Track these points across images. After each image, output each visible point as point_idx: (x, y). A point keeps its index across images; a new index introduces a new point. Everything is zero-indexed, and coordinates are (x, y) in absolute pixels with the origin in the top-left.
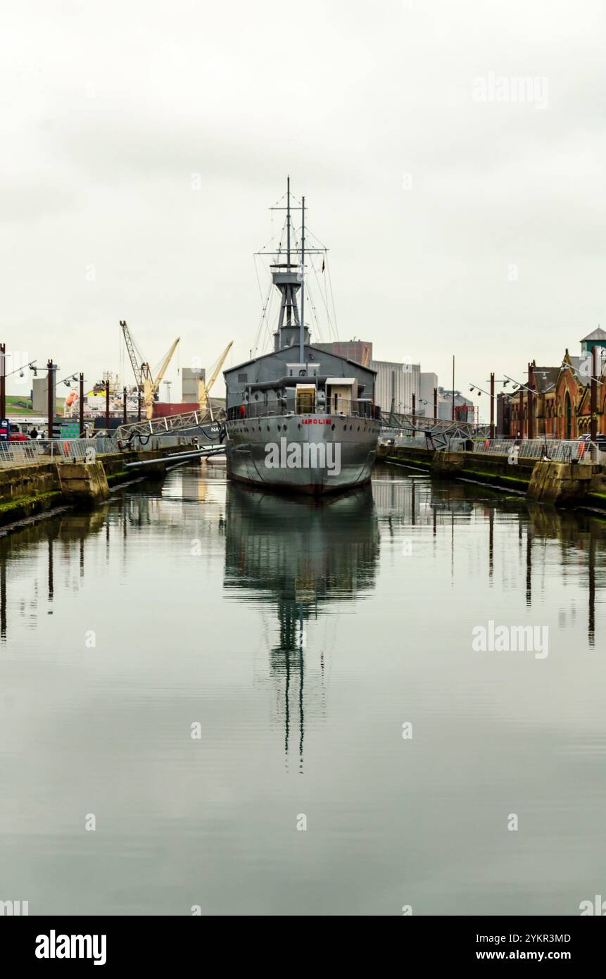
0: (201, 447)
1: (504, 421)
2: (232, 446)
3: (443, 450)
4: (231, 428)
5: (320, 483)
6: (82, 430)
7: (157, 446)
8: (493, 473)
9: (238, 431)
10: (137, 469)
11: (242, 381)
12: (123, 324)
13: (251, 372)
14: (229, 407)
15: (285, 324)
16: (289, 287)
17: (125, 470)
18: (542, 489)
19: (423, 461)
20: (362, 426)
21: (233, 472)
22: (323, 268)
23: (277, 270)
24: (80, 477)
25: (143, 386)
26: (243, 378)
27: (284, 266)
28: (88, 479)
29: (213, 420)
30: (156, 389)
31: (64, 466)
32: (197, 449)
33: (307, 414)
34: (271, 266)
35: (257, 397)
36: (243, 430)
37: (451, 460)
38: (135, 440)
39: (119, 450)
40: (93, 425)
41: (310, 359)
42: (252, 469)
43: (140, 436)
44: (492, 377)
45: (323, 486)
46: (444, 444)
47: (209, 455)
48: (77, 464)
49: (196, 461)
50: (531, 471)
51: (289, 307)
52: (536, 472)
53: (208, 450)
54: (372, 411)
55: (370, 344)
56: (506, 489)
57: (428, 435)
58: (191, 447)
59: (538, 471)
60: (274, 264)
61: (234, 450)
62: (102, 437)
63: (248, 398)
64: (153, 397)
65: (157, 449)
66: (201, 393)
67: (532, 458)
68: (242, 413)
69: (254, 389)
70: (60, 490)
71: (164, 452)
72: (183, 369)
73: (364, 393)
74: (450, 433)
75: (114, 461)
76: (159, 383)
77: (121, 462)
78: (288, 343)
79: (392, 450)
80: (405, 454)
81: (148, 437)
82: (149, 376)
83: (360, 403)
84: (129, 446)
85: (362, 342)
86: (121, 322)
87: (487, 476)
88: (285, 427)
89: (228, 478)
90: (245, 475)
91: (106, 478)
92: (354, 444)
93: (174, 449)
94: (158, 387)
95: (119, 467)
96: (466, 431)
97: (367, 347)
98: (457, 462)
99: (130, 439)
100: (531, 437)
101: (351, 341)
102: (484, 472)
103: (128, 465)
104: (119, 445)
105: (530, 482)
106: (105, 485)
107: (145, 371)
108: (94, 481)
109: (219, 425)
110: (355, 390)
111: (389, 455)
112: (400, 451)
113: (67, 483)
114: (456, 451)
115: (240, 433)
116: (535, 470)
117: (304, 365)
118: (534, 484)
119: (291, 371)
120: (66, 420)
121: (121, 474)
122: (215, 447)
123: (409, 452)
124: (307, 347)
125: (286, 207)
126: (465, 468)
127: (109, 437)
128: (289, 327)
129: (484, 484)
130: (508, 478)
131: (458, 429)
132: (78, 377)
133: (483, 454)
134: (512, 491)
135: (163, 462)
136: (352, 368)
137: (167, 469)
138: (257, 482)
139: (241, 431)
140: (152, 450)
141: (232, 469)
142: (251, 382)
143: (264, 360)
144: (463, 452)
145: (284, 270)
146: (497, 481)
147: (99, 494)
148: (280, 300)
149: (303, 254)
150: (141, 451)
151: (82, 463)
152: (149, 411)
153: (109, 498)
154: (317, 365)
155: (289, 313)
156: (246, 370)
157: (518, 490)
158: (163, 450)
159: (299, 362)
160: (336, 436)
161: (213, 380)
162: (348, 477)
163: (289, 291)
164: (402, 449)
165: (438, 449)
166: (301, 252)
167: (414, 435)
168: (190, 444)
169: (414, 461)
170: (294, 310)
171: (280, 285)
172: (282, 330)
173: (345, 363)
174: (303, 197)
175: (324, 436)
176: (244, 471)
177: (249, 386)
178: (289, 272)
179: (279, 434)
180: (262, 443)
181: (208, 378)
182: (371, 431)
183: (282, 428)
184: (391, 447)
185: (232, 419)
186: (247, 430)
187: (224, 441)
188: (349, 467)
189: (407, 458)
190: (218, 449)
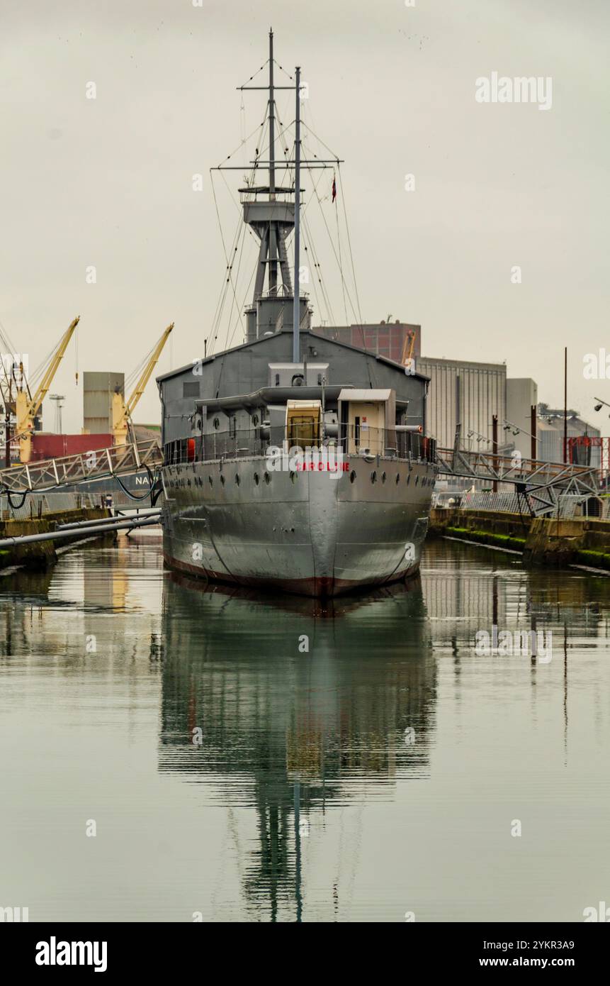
0: (117, 512)
2: (174, 509)
3: (548, 515)
4: (170, 478)
5: (330, 575)
7: (40, 510)
9: (183, 485)
11: (191, 395)
13: (206, 378)
14: (168, 441)
15: (266, 293)
16: (272, 228)
19: (512, 536)
20: (404, 474)
21: (175, 557)
22: (334, 194)
23: (252, 197)
25: (14, 404)
26: (192, 390)
27: (265, 190)
29: (139, 465)
30: (36, 409)
32: (111, 516)
34: (241, 191)
35: (216, 423)
36: (193, 482)
37: (562, 533)
41: (311, 355)
42: (209, 551)
43: (9, 493)
45: (334, 581)
46: (550, 506)
47: (131, 527)
49: (108, 538)
51: (273, 263)
53: (131, 518)
54: (422, 447)
55: (418, 328)
57: (521, 488)
58: (99, 511)
60: (245, 186)
61: (178, 517)
63: (200, 425)
64: (31, 423)
65: (40, 516)
66: (117, 418)
68: (191, 453)
69: (212, 410)
71: (51, 522)
72: (86, 374)
73: (406, 416)
74: (560, 486)
76: (41, 399)
78: (271, 327)
79: (456, 516)
80: (479, 523)
81: (24, 494)
82: (25, 386)
83: (399, 432)
85: (403, 325)
88: (267, 477)
89: (166, 566)
90: (196, 563)
92: (388, 508)
93: (70, 516)
94: (41, 407)
96: (589, 482)
97: (413, 333)
98: (572, 536)
101: (383, 323)
109: (150, 472)
110: (391, 409)
111: (451, 524)
112: (472, 517)
114: (570, 517)
115: (186, 486)
117: (301, 367)
119: (278, 377)
122: (142, 512)
123: (487, 521)
124: (305, 333)
125: (268, 85)
126: (586, 548)
128: (273, 299)
131: (574, 479)
135: (50, 539)
136: (386, 370)
139: (189, 483)
140: (32, 518)
141: (173, 550)
142: (207, 398)
143: (230, 358)
144: (582, 519)
145: (264, 198)
149: (298, 169)
150: (10, 520)
152: (24, 449)
154: (324, 366)
155: (273, 275)
158: (51, 517)
159: (291, 361)
160: (357, 491)
161: (139, 394)
162: (379, 565)
163: (273, 235)
164: (476, 513)
165: (539, 514)
166: (294, 165)
167: (495, 489)
168: (98, 507)
169: (496, 536)
170: (282, 269)
171: (256, 225)
172: (261, 305)
173: (373, 363)
174: (298, 69)
175: (337, 492)
176: (196, 553)
177: (203, 404)
178: (273, 201)
179: (257, 490)
180: (226, 505)
181: (129, 390)
182: (419, 483)
183: (262, 478)
184: (456, 511)
185: (172, 463)
186: (199, 482)
187: (159, 502)
188: (381, 548)
189: (483, 530)
190: (148, 516)
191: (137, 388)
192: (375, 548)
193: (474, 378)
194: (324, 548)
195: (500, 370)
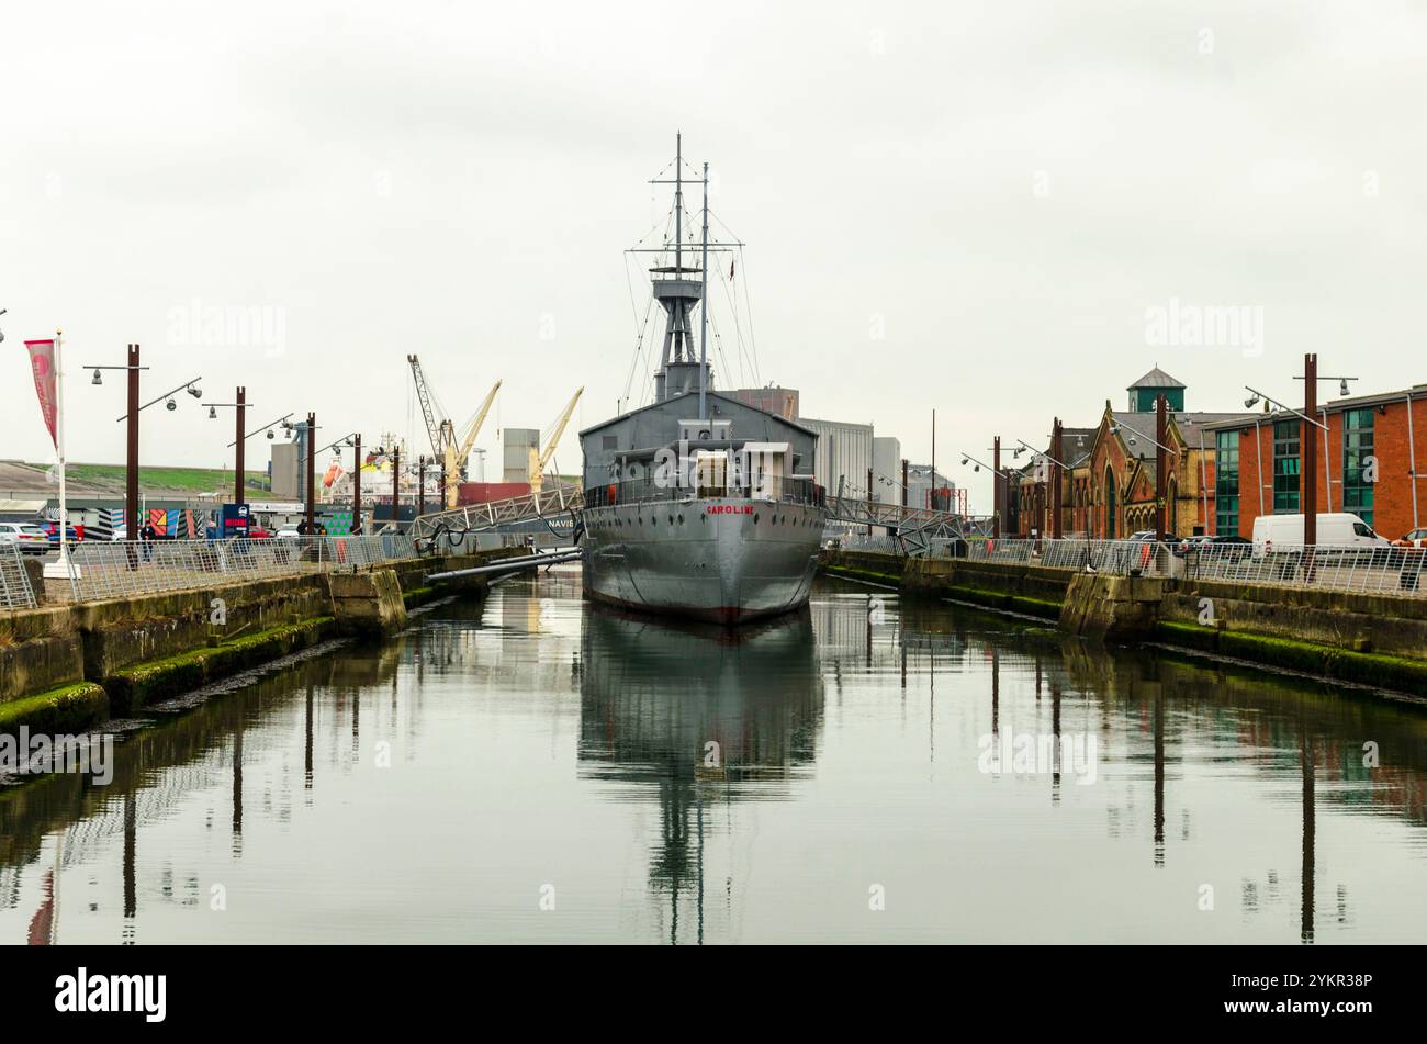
0: (538, 551)
1: (1009, 512)
2: (595, 547)
3: (920, 555)
4: (592, 520)
5: (736, 605)
6: (357, 521)
7: (475, 547)
8: (1002, 592)
9: (604, 525)
10: (443, 584)
11: (609, 448)
12: (413, 361)
13: (623, 433)
14: (588, 488)
15: (672, 359)
16: (678, 303)
17: (427, 585)
18: (1084, 616)
19: (887, 574)
20: (800, 516)
21: (595, 589)
22: (732, 274)
23: (660, 276)
24: (363, 594)
25: (443, 456)
26: (610, 443)
27: (672, 270)
28: (376, 597)
29: (563, 508)
30: (463, 459)
31: (338, 577)
32: (532, 553)
33: (716, 499)
34: (651, 270)
35: (633, 472)
36: (613, 523)
37: (934, 571)
38: (442, 538)
39: (416, 554)
40: (371, 515)
41: (715, 413)
42: (627, 583)
43: (450, 532)
44: (997, 443)
45: (739, 610)
46: (921, 547)
47: (550, 563)
48: (358, 574)
49: (530, 572)
50: (1064, 588)
51: (679, 334)
52: (1074, 590)
53: (551, 556)
54: (815, 495)
55: (796, 393)
56: (1024, 616)
57: (892, 531)
58: (523, 550)
59: (1076, 587)
60: (654, 266)
61: (598, 554)
62: (391, 533)
63: (619, 473)
64: (458, 473)
65: (474, 553)
66: (533, 467)
67: (1064, 569)
68: (612, 497)
69: (631, 459)
70: (332, 614)
71: (483, 558)
72: (505, 430)
73: (800, 467)
74: (930, 530)
75: (410, 572)
76: (467, 452)
77: (421, 573)
78: (679, 388)
79: (836, 556)
80: (857, 562)
81: (463, 533)
82: (453, 441)
83: (795, 480)
84: (430, 547)
85: (783, 390)
86: (409, 357)
87: (992, 596)
88: (681, 519)
89: (585, 596)
90: (614, 593)
91: (402, 596)
92: (786, 546)
93: (498, 554)
94: (467, 459)
95: (417, 580)
96: (956, 526)
97: (792, 397)
98: (943, 573)
99: (433, 537)
100: (1057, 535)
101: (766, 387)
102: (985, 590)
103: (431, 576)
104: (417, 546)
105: (1064, 605)
106: (400, 607)
107: (447, 433)
108: (385, 602)
109: (573, 515)
110: (789, 461)
111: (830, 564)
112: (849, 557)
113: (342, 603)
114: (940, 558)
115: (607, 527)
116: (1071, 587)
117: (708, 423)
118: (1071, 608)
119: (686, 432)
120: (330, 508)
121: (420, 591)
122: (560, 550)
123: (864, 560)
124: (711, 394)
125: (676, 179)
126: (955, 585)
127: (401, 533)
128: (679, 364)
129: (986, 608)
130: (1026, 599)
131: (943, 523)
132: (352, 439)
133: (984, 561)
134: (1034, 619)
135: (483, 572)
136: (780, 427)
137: (490, 583)
138: (634, 603)
139: (610, 524)
140: (468, 554)
141: (594, 583)
142: (624, 450)
143: (642, 415)
144: (951, 559)
145: (671, 276)
146: (1008, 604)
147: (392, 620)
148: (666, 322)
149: (705, 251)
150: (450, 556)
151: (367, 572)
152: (453, 495)
153: (408, 627)
154: (727, 423)
155: (679, 344)
156: (615, 430)
157: (1042, 617)
158: (483, 554)
159: (698, 418)
160: (760, 532)
161: (553, 448)
162: (777, 597)
163: (679, 309)
164: (853, 554)
165: (912, 555)
166: (701, 248)
167: (870, 533)
168: (521, 546)
169: (873, 573)
170: (687, 339)
171: (664, 300)
172: (669, 369)
173: (769, 420)
174: (706, 164)
175: (742, 532)
176: (614, 586)
177: (623, 455)
178: (679, 279)
179: (671, 530)
180: (644, 543)
181: (544, 444)
182: (813, 525)
183: (676, 519)
184: (835, 552)
185: (594, 506)
186: (619, 523)
187: (580, 542)
188: (781, 582)
189: (861, 569)
190: (565, 554)
191: (551, 443)
192: (773, 582)
193: (845, 438)
194: (731, 580)
195: (868, 429)
